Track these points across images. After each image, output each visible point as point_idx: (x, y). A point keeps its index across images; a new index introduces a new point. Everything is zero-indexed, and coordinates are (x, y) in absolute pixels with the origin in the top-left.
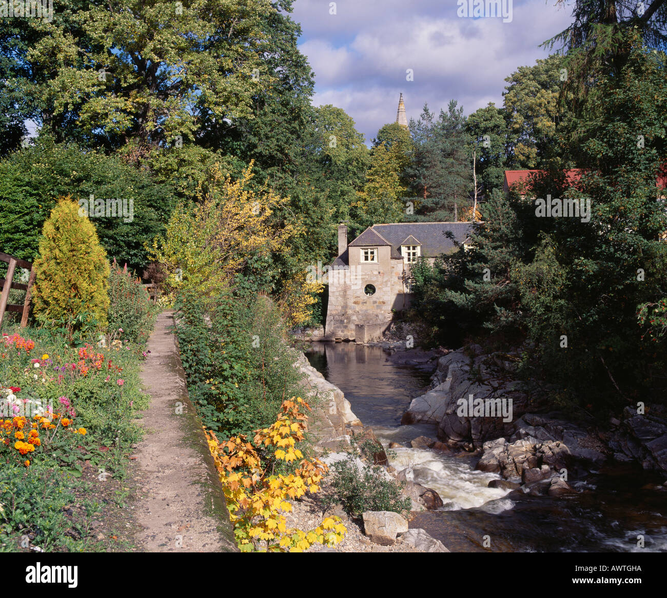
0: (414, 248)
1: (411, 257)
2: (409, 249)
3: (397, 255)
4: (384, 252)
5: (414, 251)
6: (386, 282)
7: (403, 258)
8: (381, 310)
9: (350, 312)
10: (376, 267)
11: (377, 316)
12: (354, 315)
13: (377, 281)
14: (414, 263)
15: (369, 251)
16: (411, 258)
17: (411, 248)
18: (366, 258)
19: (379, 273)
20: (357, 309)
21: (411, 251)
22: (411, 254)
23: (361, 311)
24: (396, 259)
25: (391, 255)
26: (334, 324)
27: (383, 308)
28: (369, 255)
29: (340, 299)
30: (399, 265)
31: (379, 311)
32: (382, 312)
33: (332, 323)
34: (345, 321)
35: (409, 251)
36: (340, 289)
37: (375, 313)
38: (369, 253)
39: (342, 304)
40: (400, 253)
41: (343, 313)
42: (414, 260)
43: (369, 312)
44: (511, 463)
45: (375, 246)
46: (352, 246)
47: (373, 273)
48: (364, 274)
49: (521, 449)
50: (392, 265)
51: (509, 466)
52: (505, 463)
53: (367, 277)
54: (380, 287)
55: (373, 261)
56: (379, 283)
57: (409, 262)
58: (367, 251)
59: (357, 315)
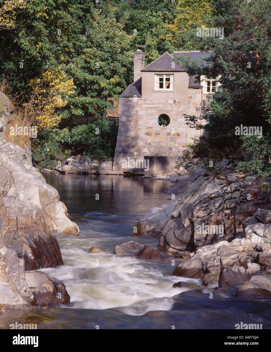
1: (211, 87)
2: (209, 77)
3: (196, 84)
4: (181, 79)
5: (214, 80)
7: (201, 87)
8: (175, 142)
9: (141, 143)
10: (171, 95)
11: (171, 149)
12: (145, 147)
13: (171, 111)
14: (214, 93)
15: (165, 77)
16: (211, 89)
18: (161, 86)
19: (175, 102)
20: (149, 141)
21: (211, 80)
22: (211, 84)
23: (154, 142)
24: (194, 88)
25: (190, 84)
26: (123, 157)
27: (178, 140)
28: (164, 82)
29: (131, 129)
30: (197, 95)
31: (173, 144)
32: (176, 145)
33: (121, 155)
34: (136, 154)
35: (209, 80)
37: (169, 146)
38: (164, 80)
40: (200, 83)
41: (133, 144)
42: (213, 90)
43: (161, 144)
44: (218, 266)
45: (171, 71)
46: (145, 71)
47: (168, 102)
48: (158, 102)
49: (236, 248)
50: (190, 95)
51: (213, 270)
52: (209, 265)
53: (161, 106)
54: (175, 117)
55: (168, 89)
56: (174, 113)
57: (208, 93)
58: (162, 77)
59: (148, 148)
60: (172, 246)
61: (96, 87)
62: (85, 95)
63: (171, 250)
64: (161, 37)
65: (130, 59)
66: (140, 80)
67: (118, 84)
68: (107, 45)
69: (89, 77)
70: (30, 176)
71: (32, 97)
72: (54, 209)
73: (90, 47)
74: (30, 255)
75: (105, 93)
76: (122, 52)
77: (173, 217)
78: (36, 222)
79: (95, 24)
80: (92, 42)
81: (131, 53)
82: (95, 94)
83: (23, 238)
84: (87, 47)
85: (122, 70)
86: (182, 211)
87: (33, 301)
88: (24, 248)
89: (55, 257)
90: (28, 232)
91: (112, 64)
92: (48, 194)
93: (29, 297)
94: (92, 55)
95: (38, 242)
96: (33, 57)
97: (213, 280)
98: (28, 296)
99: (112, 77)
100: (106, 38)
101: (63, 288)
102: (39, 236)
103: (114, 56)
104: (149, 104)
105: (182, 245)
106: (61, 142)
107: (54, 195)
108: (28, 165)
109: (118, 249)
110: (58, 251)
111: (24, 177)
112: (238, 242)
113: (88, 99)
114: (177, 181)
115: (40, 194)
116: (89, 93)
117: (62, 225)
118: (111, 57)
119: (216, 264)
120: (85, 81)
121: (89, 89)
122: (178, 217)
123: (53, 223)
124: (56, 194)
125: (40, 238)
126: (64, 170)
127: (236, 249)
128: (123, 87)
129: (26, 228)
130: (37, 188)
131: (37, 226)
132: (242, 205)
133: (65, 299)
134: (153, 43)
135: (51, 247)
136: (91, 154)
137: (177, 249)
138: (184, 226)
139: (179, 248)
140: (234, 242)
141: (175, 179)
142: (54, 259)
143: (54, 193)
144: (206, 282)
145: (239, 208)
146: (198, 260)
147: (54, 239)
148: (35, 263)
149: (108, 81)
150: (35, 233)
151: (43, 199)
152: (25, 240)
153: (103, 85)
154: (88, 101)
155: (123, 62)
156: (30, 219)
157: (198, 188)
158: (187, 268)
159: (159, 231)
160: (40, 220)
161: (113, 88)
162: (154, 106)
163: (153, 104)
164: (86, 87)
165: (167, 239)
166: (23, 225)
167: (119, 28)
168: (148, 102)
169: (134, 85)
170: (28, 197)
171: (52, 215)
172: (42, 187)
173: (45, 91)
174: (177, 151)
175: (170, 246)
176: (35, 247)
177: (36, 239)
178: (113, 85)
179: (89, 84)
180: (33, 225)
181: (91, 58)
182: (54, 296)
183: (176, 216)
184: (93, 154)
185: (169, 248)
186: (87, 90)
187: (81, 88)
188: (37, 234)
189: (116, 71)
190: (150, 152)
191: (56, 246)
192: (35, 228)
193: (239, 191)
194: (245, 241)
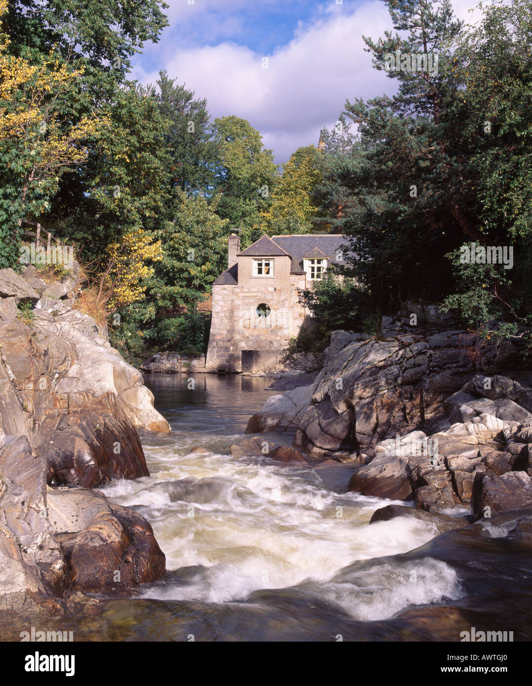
0: (319, 262)
1: (316, 273)
2: (313, 263)
3: (298, 271)
4: (282, 264)
5: (319, 265)
6: (283, 301)
7: (305, 274)
8: (277, 336)
9: (237, 337)
10: (271, 282)
11: (271, 343)
12: (242, 340)
13: (272, 299)
14: (319, 280)
15: (264, 262)
16: (315, 275)
17: (316, 261)
18: (260, 271)
19: (275, 289)
20: (247, 334)
21: (316, 265)
22: (316, 269)
23: (252, 336)
24: (297, 274)
25: (291, 269)
26: (218, 352)
27: (279, 333)
28: (263, 267)
29: (226, 321)
30: (300, 282)
31: (274, 336)
32: (278, 338)
33: (215, 350)
34: (231, 348)
35: (313, 265)
36: (225, 309)
37: (269, 339)
38: (263, 265)
39: (228, 327)
40: (302, 268)
41: (229, 338)
42: (318, 276)
43: (261, 337)
44: (440, 471)
45: (270, 256)
46: (242, 256)
47: (267, 290)
48: (256, 290)
49: (465, 439)
50: (292, 283)
51: (434, 479)
52: (423, 471)
53: (260, 294)
54: (276, 307)
55: (267, 275)
56: (274, 302)
57: (312, 279)
58: (261, 262)
59: (246, 341)
60: (318, 444)
61: (185, 275)
62: (173, 284)
63: (316, 450)
64: (256, 226)
65: (224, 245)
66: (236, 267)
67: (210, 272)
68: (197, 229)
69: (177, 264)
70: (101, 349)
71: (110, 266)
72: (135, 396)
73: (179, 232)
74: (87, 457)
75: (197, 282)
76: (213, 238)
77: (314, 402)
78: (100, 402)
79: (183, 206)
80: (181, 227)
81: (225, 239)
82: (184, 283)
83: (76, 428)
84: (175, 232)
85: (215, 257)
86: (330, 392)
87: (59, 579)
88: (76, 445)
89: (134, 461)
90: (85, 418)
91: (204, 251)
92: (127, 374)
93: (51, 564)
94: (181, 240)
95: (104, 435)
96: (111, 211)
97: (437, 499)
98: (49, 561)
99: (204, 264)
100: (196, 222)
101: (147, 533)
102: (105, 424)
103: (206, 242)
104: (245, 292)
105: (335, 442)
106: (146, 338)
107: (136, 376)
108: (102, 339)
109: (236, 450)
110: (139, 452)
111: (92, 352)
112: (462, 429)
113: (176, 289)
114: (281, 378)
115: (115, 374)
116: (177, 282)
117: (146, 419)
118: (202, 243)
119: (437, 468)
120: (173, 269)
121: (178, 278)
122: (322, 400)
123: (134, 416)
124: (137, 375)
125: (108, 429)
126: (150, 369)
127: (465, 441)
128: (216, 276)
129: (84, 412)
130: (111, 364)
131: (102, 409)
132: (433, 376)
133: (151, 564)
134: (247, 233)
135: (127, 445)
136: (180, 350)
137: (325, 449)
138: (336, 412)
139: (329, 447)
140: (455, 429)
141: (279, 376)
142: (132, 467)
143: (136, 373)
144: (425, 504)
145: (428, 380)
146: (396, 463)
147: (132, 430)
148: (98, 473)
149: (199, 269)
150: (99, 419)
151: (119, 381)
152: (80, 431)
153: (193, 272)
154: (176, 291)
155: (215, 249)
156: (91, 397)
157: (351, 358)
158: (378, 476)
159: (286, 425)
160: (108, 398)
161: (205, 276)
162: (252, 294)
163: (251, 292)
164: (174, 276)
165: (308, 433)
166: (79, 406)
167: (210, 211)
168: (245, 291)
169: (228, 272)
170: (97, 378)
171: (133, 404)
172: (118, 364)
173: (125, 258)
174: (279, 345)
175: (314, 445)
176: (99, 445)
177: (100, 431)
178: (205, 273)
179: (177, 272)
180: (95, 406)
181: (180, 244)
182: (123, 556)
183: (319, 400)
184: (183, 350)
185: (313, 447)
186: (176, 279)
187: (169, 277)
188: (102, 422)
189: (208, 258)
190: (248, 346)
191: (136, 443)
192: (99, 411)
193: (425, 354)
194: (476, 427)
